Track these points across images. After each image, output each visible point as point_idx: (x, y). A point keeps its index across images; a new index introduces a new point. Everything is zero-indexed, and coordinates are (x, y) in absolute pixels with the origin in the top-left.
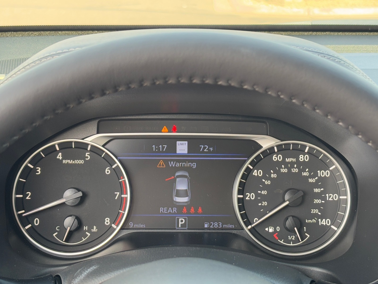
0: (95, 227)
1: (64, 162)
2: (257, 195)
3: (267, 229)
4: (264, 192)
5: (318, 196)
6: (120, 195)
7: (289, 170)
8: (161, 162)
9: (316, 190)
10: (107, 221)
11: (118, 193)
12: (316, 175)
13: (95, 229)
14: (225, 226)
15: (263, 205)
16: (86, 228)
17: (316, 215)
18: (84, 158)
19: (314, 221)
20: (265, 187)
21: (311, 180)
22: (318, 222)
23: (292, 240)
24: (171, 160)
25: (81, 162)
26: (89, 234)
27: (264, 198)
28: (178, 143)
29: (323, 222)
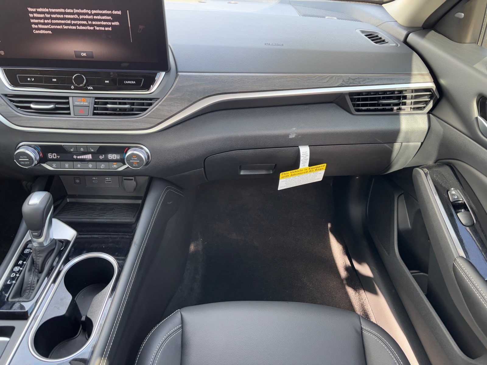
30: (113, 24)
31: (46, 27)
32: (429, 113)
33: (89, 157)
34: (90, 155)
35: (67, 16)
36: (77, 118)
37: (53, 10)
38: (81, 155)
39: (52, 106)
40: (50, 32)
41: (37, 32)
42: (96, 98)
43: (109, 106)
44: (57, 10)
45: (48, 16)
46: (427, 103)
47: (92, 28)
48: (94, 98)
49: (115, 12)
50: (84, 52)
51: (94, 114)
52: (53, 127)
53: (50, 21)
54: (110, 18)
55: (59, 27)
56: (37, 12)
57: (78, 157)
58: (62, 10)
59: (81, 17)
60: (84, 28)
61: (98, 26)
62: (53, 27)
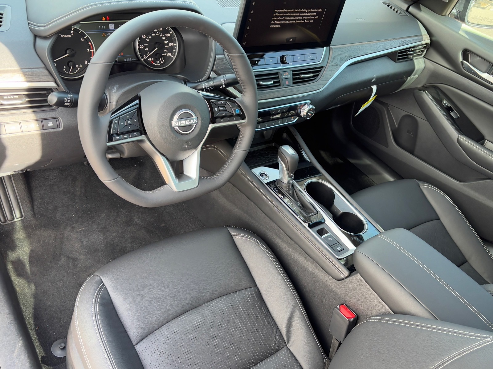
0: (81, 65)
1: (62, 36)
2: (144, 46)
3: (149, 59)
4: (147, 45)
5: (166, 44)
6: (89, 51)
7: (155, 35)
8: (104, 34)
9: (166, 42)
10: (86, 62)
11: (89, 49)
12: (165, 36)
13: (81, 66)
14: (132, 60)
15: (141, 48)
16: (77, 66)
17: (166, 52)
18: (71, 34)
19: (165, 54)
20: (147, 42)
21: (163, 38)
22: (166, 54)
23: (158, 63)
24: (108, 33)
25: (70, 36)
26: (79, 69)
27: (147, 47)
28: (110, 24)
29: (169, 55)
30: (315, 18)
31: (279, 22)
32: (424, 57)
33: (279, 115)
34: (280, 114)
35: (294, 14)
36: (286, 87)
37: (288, 11)
38: (275, 116)
39: (272, 82)
40: (280, 26)
41: (273, 26)
42: (293, 71)
43: (302, 76)
44: (290, 11)
45: (283, 14)
46: (423, 51)
47: (303, 21)
48: (292, 71)
49: (319, 10)
50: (291, 38)
51: (294, 83)
52: (274, 97)
53: (282, 18)
54: (315, 14)
55: (286, 22)
56: (279, 13)
57: (273, 117)
58: (293, 10)
59: (301, 14)
60: (299, 22)
61: (307, 20)
62: (283, 22)
